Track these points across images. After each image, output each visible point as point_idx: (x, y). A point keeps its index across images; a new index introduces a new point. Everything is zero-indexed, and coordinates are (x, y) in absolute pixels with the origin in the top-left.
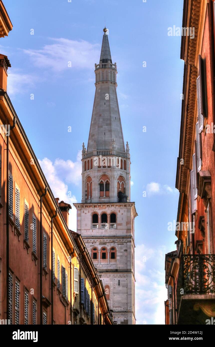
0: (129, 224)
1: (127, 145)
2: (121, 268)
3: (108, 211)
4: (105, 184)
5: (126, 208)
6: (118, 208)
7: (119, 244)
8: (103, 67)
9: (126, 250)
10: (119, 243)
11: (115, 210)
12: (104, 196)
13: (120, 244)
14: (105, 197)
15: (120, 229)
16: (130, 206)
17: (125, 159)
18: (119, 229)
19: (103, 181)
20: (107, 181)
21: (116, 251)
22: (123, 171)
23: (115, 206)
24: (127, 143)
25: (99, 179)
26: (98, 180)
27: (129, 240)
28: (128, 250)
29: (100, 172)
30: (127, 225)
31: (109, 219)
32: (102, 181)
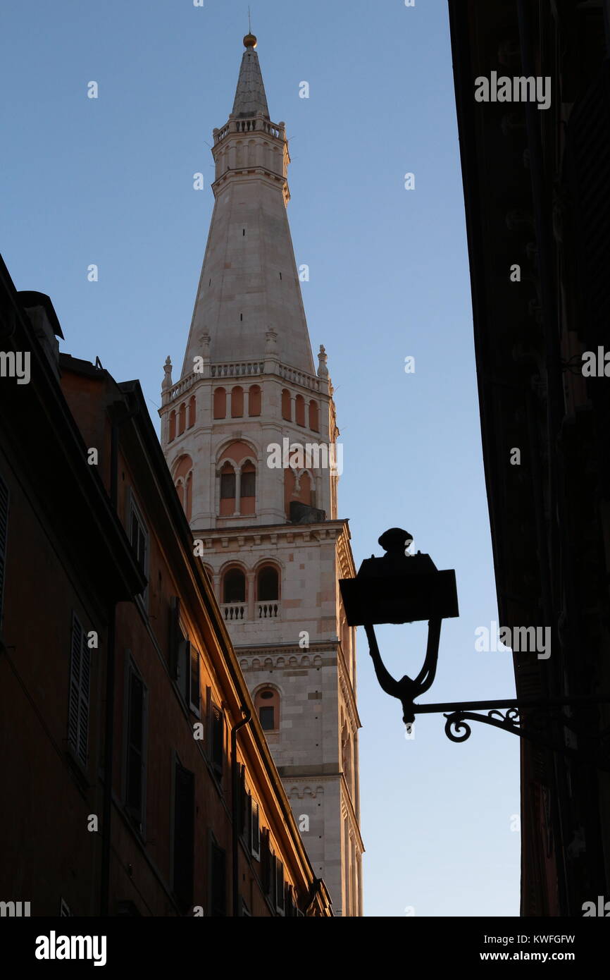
0: (326, 600)
1: (322, 356)
2: (296, 764)
3: (250, 557)
4: (238, 470)
5: (315, 543)
6: (287, 545)
7: (289, 675)
8: (238, 130)
9: (317, 696)
10: (291, 670)
11: (274, 552)
12: (234, 511)
13: (295, 674)
14: (239, 514)
15: (294, 621)
16: (332, 536)
17: (314, 397)
18: (289, 621)
19: (233, 463)
20: (248, 463)
21: (279, 700)
22: (307, 435)
23: (274, 541)
24: (322, 349)
25: (217, 454)
26: (214, 458)
27: (328, 655)
28: (326, 695)
29: (220, 433)
30: (319, 605)
31: (251, 588)
32: (227, 464)
